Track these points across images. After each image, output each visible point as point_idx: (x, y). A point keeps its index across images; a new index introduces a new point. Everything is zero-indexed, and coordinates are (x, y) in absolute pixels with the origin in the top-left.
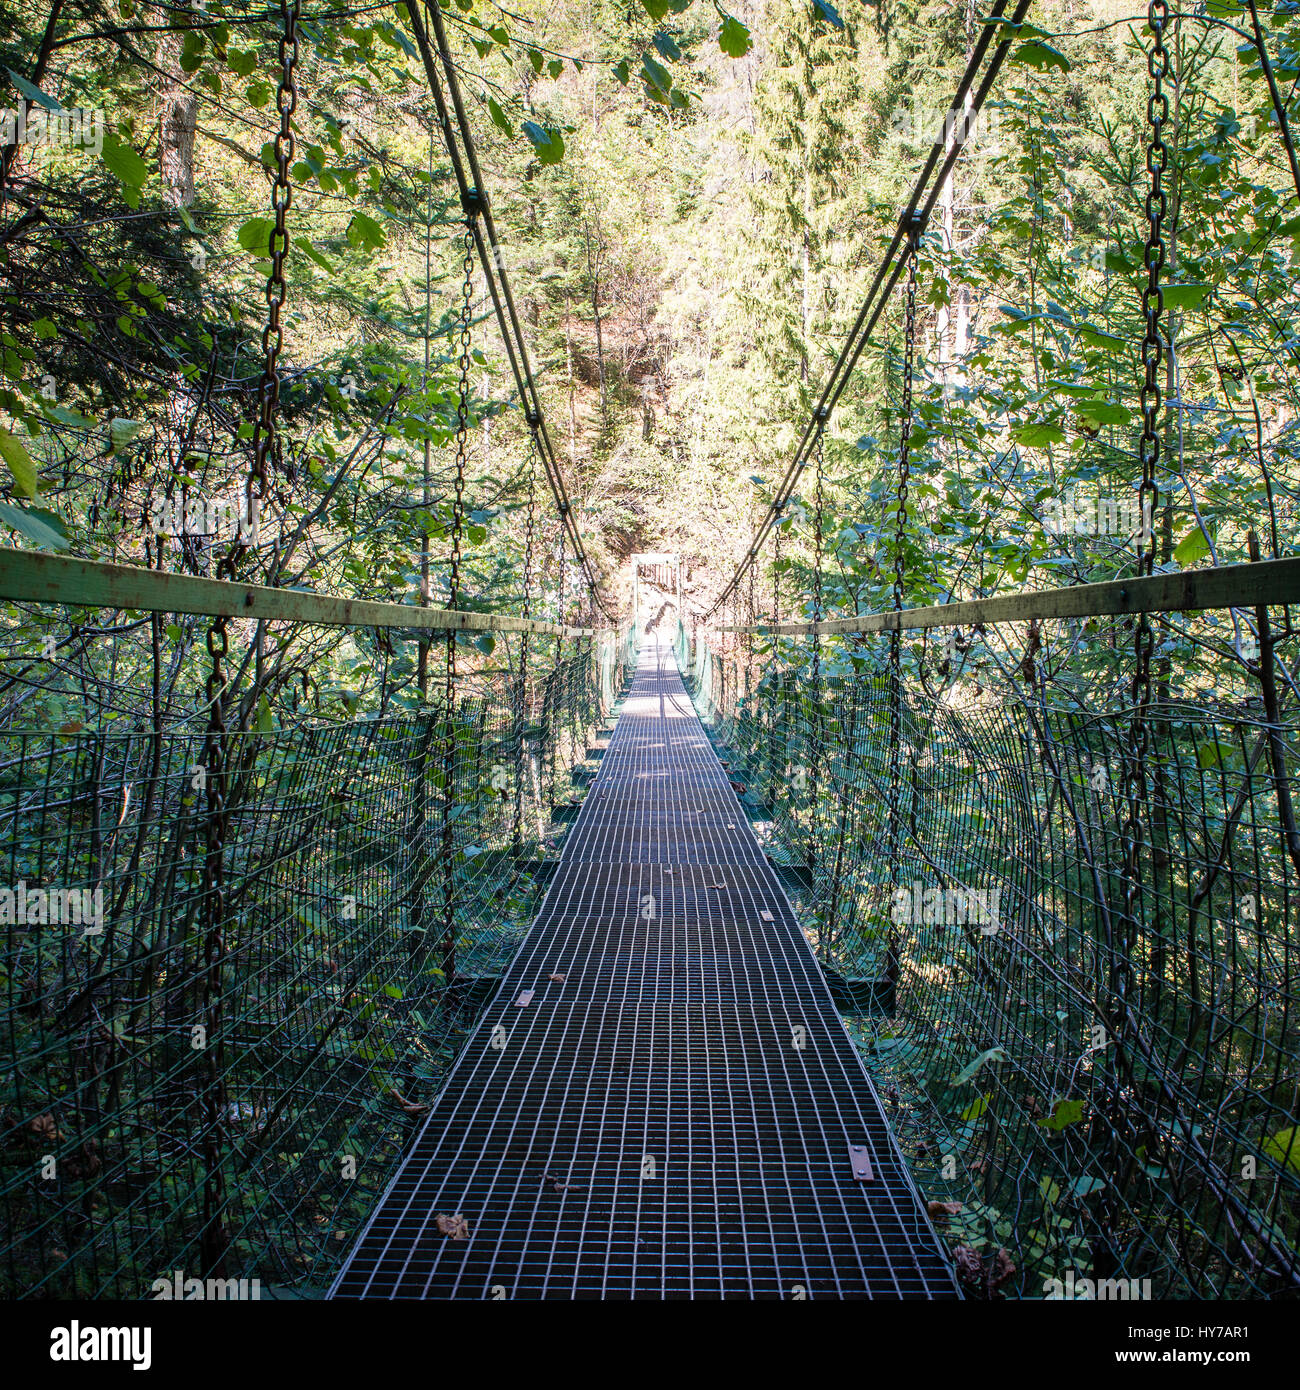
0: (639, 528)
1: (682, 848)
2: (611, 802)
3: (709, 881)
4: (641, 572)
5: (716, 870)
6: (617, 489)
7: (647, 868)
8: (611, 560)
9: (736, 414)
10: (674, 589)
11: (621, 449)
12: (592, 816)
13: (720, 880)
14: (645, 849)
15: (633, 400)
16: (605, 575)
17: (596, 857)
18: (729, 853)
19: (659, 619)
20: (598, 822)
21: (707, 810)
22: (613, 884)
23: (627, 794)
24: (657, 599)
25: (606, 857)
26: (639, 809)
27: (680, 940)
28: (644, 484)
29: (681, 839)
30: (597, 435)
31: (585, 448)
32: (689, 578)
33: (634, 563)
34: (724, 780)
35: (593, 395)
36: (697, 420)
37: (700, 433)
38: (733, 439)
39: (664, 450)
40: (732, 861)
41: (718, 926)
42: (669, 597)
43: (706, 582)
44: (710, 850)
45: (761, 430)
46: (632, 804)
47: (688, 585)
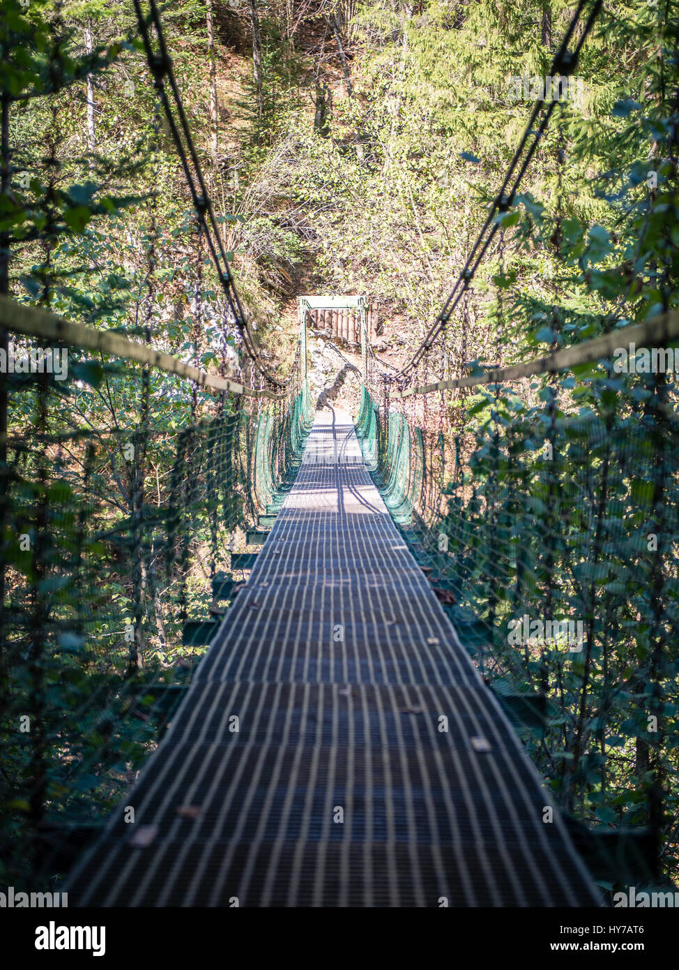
0: (309, 258)
1: (364, 667)
2: (266, 613)
3: (401, 703)
4: (310, 321)
5: (412, 692)
6: (275, 203)
7: (315, 689)
8: (268, 305)
9: (446, 94)
10: (358, 347)
11: (284, 146)
12: (239, 628)
13: (415, 701)
14: (313, 666)
15: (299, 75)
16: (263, 326)
17: (244, 675)
18: (430, 671)
19: (336, 387)
20: (247, 634)
21: (400, 622)
22: (269, 704)
23: (289, 603)
24: (333, 359)
25: (258, 675)
26: (306, 620)
27: (359, 771)
28: (315, 196)
29: (363, 655)
30: (247, 124)
31: (232, 145)
32: (379, 332)
33: (302, 309)
34: (424, 587)
35: (243, 67)
36: (392, 104)
37: (396, 124)
38: (442, 132)
39: (344, 148)
40: (433, 680)
41: (412, 755)
42: (352, 359)
43: (403, 336)
44: (403, 668)
45: (483, 119)
46: (296, 615)
47: (377, 341)
